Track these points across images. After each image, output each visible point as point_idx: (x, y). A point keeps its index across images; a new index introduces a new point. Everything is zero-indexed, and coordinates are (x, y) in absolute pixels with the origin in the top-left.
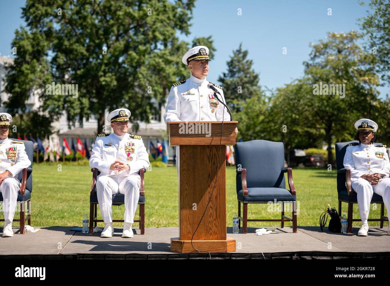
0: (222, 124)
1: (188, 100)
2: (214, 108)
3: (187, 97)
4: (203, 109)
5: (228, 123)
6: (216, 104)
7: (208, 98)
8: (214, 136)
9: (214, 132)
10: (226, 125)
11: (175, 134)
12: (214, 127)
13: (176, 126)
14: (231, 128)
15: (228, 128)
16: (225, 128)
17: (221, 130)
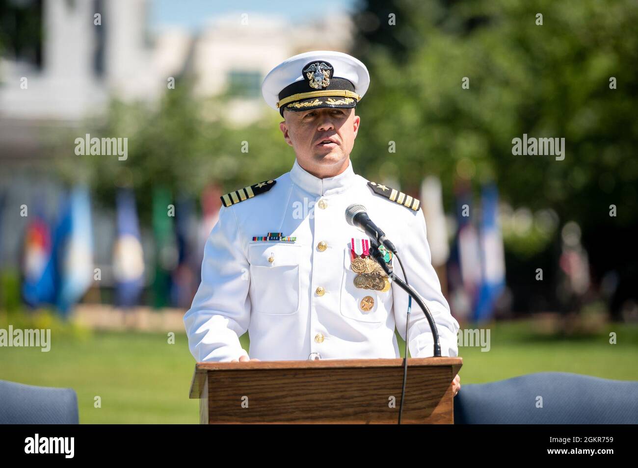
2: (370, 293)
6: (381, 277)
8: (371, 414)
9: (372, 400)
10: (416, 372)
11: (227, 409)
12: (373, 382)
13: (231, 378)
14: (436, 384)
15: (426, 383)
16: (415, 385)
17: (400, 391)
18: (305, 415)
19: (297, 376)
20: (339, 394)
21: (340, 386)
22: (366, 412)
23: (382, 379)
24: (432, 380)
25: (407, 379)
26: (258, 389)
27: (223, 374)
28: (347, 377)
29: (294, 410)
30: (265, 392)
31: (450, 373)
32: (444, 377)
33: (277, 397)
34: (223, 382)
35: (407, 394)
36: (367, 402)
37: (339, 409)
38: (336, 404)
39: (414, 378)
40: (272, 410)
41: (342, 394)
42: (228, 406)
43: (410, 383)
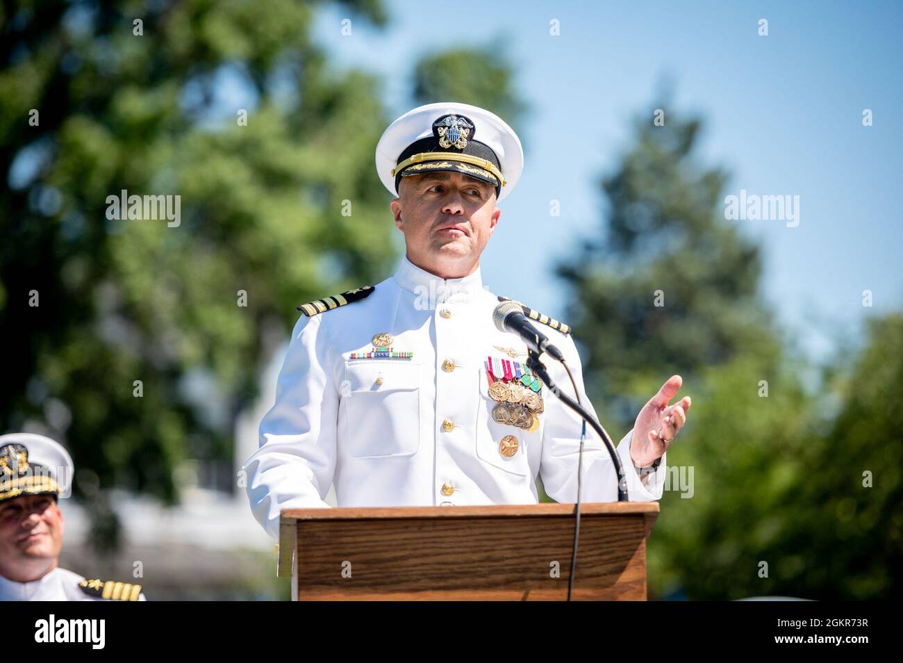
0: (574, 516)
1: (378, 384)
2: (513, 431)
3: (369, 370)
4: (455, 436)
5: (605, 510)
6: (528, 410)
7: (485, 377)
8: (530, 583)
9: (531, 563)
10: (592, 524)
11: (323, 575)
12: (533, 537)
13: (330, 531)
14: (621, 540)
15: (608, 539)
16: (591, 542)
17: (570, 550)
18: (434, 584)
19: (424, 529)
20: (483, 555)
21: (485, 543)
22: (522, 580)
23: (545, 533)
24: (616, 535)
25: (580, 533)
26: (367, 547)
27: (319, 525)
28: (494, 531)
29: (420, 577)
30: (379, 552)
31: (641, 525)
32: (632, 530)
33: (395, 559)
34: (319, 537)
35: (580, 554)
36: (523, 566)
37: (484, 576)
38: (480, 569)
39: (590, 532)
40: (388, 577)
41: (489, 554)
42: (326, 571)
43: (585, 539)
